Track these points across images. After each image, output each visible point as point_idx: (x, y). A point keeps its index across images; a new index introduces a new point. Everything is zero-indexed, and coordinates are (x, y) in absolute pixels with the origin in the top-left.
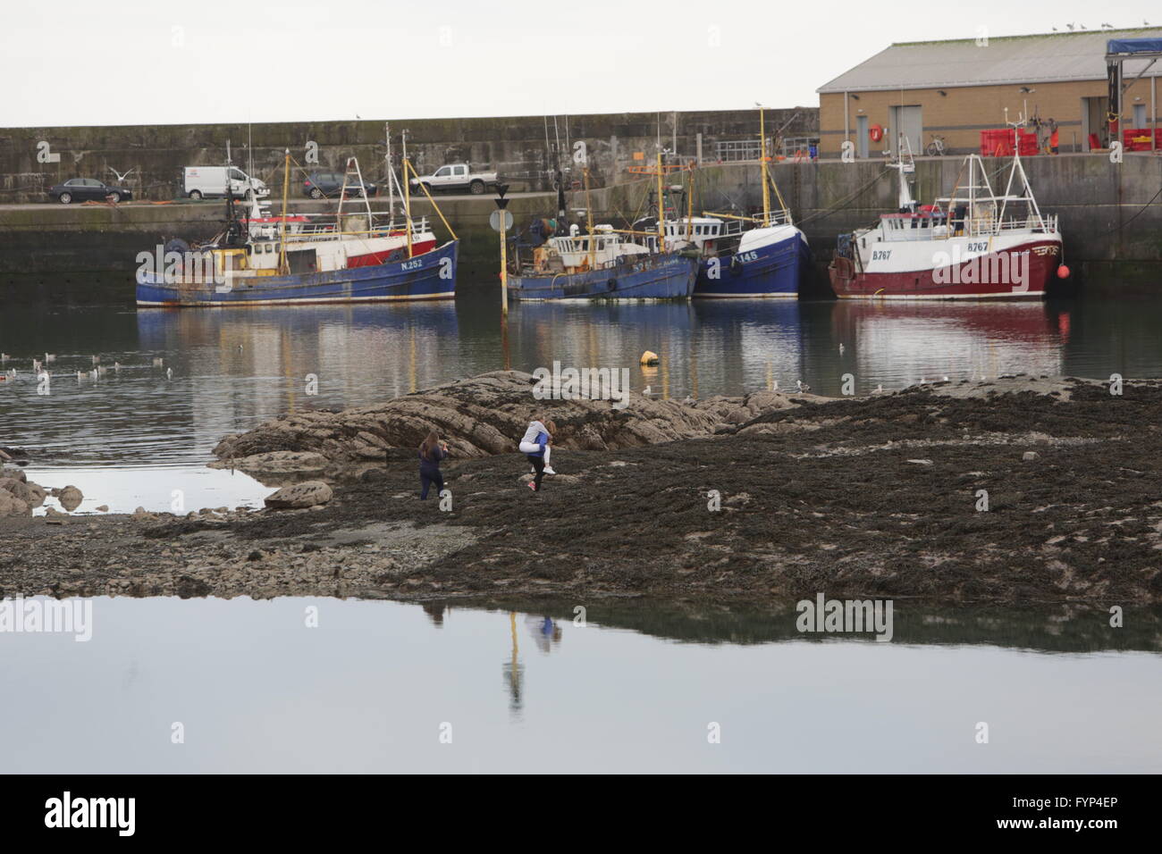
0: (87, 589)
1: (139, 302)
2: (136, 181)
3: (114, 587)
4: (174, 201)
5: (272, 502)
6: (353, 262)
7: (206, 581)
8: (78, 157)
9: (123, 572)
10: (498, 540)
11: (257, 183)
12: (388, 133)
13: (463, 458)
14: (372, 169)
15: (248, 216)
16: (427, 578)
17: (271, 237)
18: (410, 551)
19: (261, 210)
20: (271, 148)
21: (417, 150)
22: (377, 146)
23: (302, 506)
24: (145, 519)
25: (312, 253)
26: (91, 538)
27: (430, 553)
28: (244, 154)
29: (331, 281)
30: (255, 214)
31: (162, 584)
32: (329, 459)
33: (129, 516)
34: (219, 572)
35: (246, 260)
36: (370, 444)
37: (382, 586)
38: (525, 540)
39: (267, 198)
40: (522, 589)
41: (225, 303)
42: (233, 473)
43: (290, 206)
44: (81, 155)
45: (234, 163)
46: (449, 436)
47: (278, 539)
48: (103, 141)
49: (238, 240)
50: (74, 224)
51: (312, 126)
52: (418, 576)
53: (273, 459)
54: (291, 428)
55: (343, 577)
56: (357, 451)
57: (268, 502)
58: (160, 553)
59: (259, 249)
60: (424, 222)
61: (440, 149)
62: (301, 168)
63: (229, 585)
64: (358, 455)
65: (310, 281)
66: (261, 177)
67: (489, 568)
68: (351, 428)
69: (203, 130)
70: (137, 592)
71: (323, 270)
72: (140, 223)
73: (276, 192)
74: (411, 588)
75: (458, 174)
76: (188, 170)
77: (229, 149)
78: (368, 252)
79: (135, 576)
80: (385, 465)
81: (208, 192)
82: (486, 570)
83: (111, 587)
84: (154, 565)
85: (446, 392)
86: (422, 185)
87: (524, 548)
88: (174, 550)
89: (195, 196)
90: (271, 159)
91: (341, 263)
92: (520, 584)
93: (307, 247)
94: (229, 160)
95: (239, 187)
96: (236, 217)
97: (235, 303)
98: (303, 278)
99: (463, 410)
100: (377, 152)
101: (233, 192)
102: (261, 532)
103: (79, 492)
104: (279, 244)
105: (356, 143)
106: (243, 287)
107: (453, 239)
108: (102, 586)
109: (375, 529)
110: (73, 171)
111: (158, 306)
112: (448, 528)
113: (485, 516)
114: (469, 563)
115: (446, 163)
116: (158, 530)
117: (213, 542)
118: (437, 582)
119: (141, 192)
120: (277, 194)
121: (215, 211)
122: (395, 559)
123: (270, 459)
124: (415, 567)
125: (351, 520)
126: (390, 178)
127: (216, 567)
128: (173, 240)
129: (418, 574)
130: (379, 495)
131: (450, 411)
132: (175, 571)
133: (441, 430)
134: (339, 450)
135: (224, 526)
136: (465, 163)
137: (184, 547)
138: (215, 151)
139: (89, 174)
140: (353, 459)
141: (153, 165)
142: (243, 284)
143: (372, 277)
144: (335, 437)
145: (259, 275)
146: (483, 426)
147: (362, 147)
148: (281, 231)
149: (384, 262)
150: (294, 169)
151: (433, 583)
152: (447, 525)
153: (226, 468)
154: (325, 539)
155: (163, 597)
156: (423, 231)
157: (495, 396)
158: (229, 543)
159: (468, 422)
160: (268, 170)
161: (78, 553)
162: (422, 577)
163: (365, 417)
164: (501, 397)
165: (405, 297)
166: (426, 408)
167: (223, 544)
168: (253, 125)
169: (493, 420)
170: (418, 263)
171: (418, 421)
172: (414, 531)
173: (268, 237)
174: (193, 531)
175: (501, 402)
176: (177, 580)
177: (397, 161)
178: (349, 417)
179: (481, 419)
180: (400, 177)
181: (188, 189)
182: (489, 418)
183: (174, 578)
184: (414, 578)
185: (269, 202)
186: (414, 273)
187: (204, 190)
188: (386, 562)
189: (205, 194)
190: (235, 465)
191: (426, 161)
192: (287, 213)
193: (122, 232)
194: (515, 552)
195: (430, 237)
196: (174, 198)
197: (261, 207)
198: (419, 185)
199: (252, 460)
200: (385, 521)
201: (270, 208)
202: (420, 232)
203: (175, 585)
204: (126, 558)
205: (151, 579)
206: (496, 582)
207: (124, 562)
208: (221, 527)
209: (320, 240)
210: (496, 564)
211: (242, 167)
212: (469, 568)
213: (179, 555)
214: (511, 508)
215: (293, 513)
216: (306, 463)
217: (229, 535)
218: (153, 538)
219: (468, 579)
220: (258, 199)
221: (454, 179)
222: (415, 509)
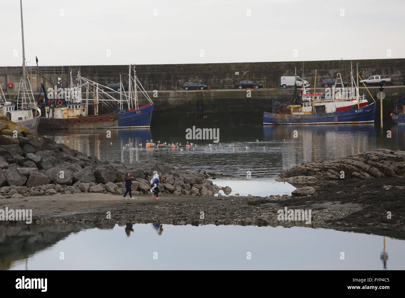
0: (226, 222)
1: (264, 123)
2: (264, 81)
3: (236, 222)
4: (276, 88)
5: (294, 193)
6: (338, 109)
7: (267, 220)
8: (245, 73)
9: (239, 217)
10: (370, 209)
11: (305, 82)
12: (352, 64)
13: (365, 179)
14: (346, 77)
15: (302, 93)
16: (344, 221)
17: (310, 101)
18: (339, 212)
19: (306, 91)
20: (311, 70)
21: (362, 70)
22: (348, 69)
23: (304, 195)
24: (250, 198)
25: (324, 106)
26: (231, 204)
27: (346, 213)
28: (301, 72)
29: (330, 116)
30: (305, 93)
31: (252, 221)
32: (318, 179)
33: (245, 197)
34: (272, 218)
35: (301, 109)
36: (333, 174)
37: (328, 224)
38: (380, 209)
39: (309, 87)
40: (377, 226)
41: (293, 124)
42: (284, 183)
43: (316, 90)
44: (246, 72)
45: (298, 75)
46: (361, 172)
47: (293, 207)
48: (253, 68)
49: (298, 102)
50: (243, 96)
51: (325, 62)
52: (341, 221)
53: (298, 179)
54: (305, 168)
55: (314, 220)
56: (328, 176)
57: (293, 193)
58: (252, 210)
59: (305, 105)
60: (364, 96)
61: (370, 70)
62: (321, 77)
63: (275, 222)
64: (328, 177)
65: (323, 116)
66: (307, 80)
67: (366, 218)
68: (326, 168)
69: (288, 64)
70: (243, 224)
71: (328, 112)
72: (265, 96)
73: (312, 85)
74: (338, 225)
75: (377, 79)
76: (282, 78)
77: (296, 70)
78: (344, 106)
79: (243, 218)
80: (338, 181)
81: (288, 85)
82: (365, 219)
83: (235, 222)
84: (250, 215)
85: (360, 156)
86: (363, 83)
87: (379, 212)
88: (257, 210)
89: (284, 86)
90: (311, 74)
91: (334, 110)
92: (377, 225)
93: (322, 104)
94: (296, 74)
95: (299, 83)
96: (298, 94)
97: (297, 124)
98: (321, 115)
99: (366, 162)
100: (348, 71)
101: (297, 85)
102: (287, 204)
103: (230, 189)
104: (312, 103)
105: (340, 68)
106: (299, 118)
107: (374, 102)
108: (232, 221)
109: (327, 204)
110: (243, 78)
111: (270, 125)
112: (353, 204)
113: (366, 200)
114: (359, 217)
115: (372, 75)
116: (253, 203)
117: (271, 207)
118: (347, 223)
119: (266, 85)
120: (312, 86)
121: (291, 91)
122: (333, 215)
123: (297, 178)
124: (340, 218)
125: (319, 200)
126: (352, 80)
127: (271, 216)
128: (276, 102)
129: (341, 220)
130: (332, 192)
131: (361, 163)
132: (257, 217)
133: (358, 169)
134: (322, 176)
135: (275, 202)
136: (379, 75)
137: (261, 208)
138: (291, 71)
139: (248, 79)
140: (327, 179)
141: (270, 76)
142: (300, 117)
143: (345, 115)
144: (320, 171)
145: (305, 114)
146: (373, 168)
147: (343, 69)
148: (313, 99)
149: (349, 110)
150: (318, 77)
151: (346, 224)
152: (352, 203)
153: (282, 181)
154: (309, 207)
155: (252, 226)
156: (363, 99)
157: (377, 158)
158: (276, 208)
159: (368, 167)
160: (310, 77)
161: (225, 210)
162: (342, 221)
163: (331, 164)
164: (379, 158)
165: (356, 122)
166: (353, 162)
167: (274, 208)
168: (305, 62)
169: (376, 166)
170: (361, 110)
171: (350, 166)
172: (341, 205)
173: (309, 101)
174: (265, 203)
175: (379, 160)
176: (257, 220)
177: (355, 74)
178: (325, 164)
179: (372, 166)
180: (356, 80)
181: (282, 84)
182: (375, 165)
183: (256, 219)
184: (339, 222)
185: (309, 89)
186: (360, 114)
187: (287, 84)
188: (330, 216)
189: (288, 86)
190: (285, 180)
191: (365, 74)
192: (315, 92)
193: (259, 99)
194: (376, 213)
195: (366, 101)
196: (277, 87)
197: (306, 90)
198: (362, 83)
199: (291, 179)
200: (331, 201)
201: (309, 91)
202: (362, 99)
203: (256, 222)
204: (241, 212)
205: (248, 219)
206: (368, 224)
207: (240, 213)
208: (274, 202)
209: (327, 102)
210: (369, 217)
211: (301, 76)
212: (359, 219)
213: (259, 211)
214: (375, 197)
215: (301, 197)
216: (310, 180)
217: (276, 205)
218: (251, 205)
219: (358, 222)
220: (305, 88)
221: (375, 80)
222: (341, 197)
